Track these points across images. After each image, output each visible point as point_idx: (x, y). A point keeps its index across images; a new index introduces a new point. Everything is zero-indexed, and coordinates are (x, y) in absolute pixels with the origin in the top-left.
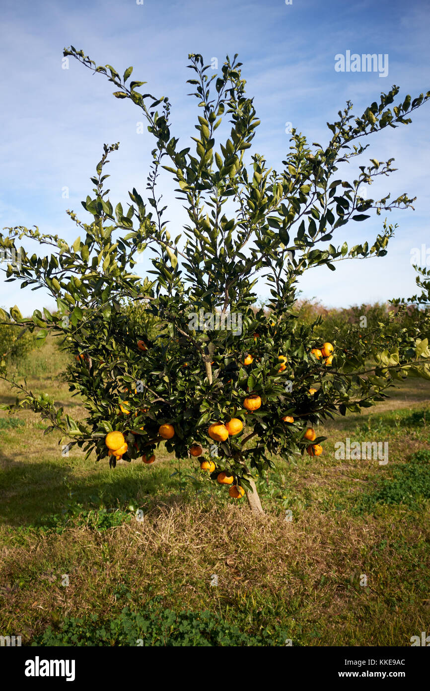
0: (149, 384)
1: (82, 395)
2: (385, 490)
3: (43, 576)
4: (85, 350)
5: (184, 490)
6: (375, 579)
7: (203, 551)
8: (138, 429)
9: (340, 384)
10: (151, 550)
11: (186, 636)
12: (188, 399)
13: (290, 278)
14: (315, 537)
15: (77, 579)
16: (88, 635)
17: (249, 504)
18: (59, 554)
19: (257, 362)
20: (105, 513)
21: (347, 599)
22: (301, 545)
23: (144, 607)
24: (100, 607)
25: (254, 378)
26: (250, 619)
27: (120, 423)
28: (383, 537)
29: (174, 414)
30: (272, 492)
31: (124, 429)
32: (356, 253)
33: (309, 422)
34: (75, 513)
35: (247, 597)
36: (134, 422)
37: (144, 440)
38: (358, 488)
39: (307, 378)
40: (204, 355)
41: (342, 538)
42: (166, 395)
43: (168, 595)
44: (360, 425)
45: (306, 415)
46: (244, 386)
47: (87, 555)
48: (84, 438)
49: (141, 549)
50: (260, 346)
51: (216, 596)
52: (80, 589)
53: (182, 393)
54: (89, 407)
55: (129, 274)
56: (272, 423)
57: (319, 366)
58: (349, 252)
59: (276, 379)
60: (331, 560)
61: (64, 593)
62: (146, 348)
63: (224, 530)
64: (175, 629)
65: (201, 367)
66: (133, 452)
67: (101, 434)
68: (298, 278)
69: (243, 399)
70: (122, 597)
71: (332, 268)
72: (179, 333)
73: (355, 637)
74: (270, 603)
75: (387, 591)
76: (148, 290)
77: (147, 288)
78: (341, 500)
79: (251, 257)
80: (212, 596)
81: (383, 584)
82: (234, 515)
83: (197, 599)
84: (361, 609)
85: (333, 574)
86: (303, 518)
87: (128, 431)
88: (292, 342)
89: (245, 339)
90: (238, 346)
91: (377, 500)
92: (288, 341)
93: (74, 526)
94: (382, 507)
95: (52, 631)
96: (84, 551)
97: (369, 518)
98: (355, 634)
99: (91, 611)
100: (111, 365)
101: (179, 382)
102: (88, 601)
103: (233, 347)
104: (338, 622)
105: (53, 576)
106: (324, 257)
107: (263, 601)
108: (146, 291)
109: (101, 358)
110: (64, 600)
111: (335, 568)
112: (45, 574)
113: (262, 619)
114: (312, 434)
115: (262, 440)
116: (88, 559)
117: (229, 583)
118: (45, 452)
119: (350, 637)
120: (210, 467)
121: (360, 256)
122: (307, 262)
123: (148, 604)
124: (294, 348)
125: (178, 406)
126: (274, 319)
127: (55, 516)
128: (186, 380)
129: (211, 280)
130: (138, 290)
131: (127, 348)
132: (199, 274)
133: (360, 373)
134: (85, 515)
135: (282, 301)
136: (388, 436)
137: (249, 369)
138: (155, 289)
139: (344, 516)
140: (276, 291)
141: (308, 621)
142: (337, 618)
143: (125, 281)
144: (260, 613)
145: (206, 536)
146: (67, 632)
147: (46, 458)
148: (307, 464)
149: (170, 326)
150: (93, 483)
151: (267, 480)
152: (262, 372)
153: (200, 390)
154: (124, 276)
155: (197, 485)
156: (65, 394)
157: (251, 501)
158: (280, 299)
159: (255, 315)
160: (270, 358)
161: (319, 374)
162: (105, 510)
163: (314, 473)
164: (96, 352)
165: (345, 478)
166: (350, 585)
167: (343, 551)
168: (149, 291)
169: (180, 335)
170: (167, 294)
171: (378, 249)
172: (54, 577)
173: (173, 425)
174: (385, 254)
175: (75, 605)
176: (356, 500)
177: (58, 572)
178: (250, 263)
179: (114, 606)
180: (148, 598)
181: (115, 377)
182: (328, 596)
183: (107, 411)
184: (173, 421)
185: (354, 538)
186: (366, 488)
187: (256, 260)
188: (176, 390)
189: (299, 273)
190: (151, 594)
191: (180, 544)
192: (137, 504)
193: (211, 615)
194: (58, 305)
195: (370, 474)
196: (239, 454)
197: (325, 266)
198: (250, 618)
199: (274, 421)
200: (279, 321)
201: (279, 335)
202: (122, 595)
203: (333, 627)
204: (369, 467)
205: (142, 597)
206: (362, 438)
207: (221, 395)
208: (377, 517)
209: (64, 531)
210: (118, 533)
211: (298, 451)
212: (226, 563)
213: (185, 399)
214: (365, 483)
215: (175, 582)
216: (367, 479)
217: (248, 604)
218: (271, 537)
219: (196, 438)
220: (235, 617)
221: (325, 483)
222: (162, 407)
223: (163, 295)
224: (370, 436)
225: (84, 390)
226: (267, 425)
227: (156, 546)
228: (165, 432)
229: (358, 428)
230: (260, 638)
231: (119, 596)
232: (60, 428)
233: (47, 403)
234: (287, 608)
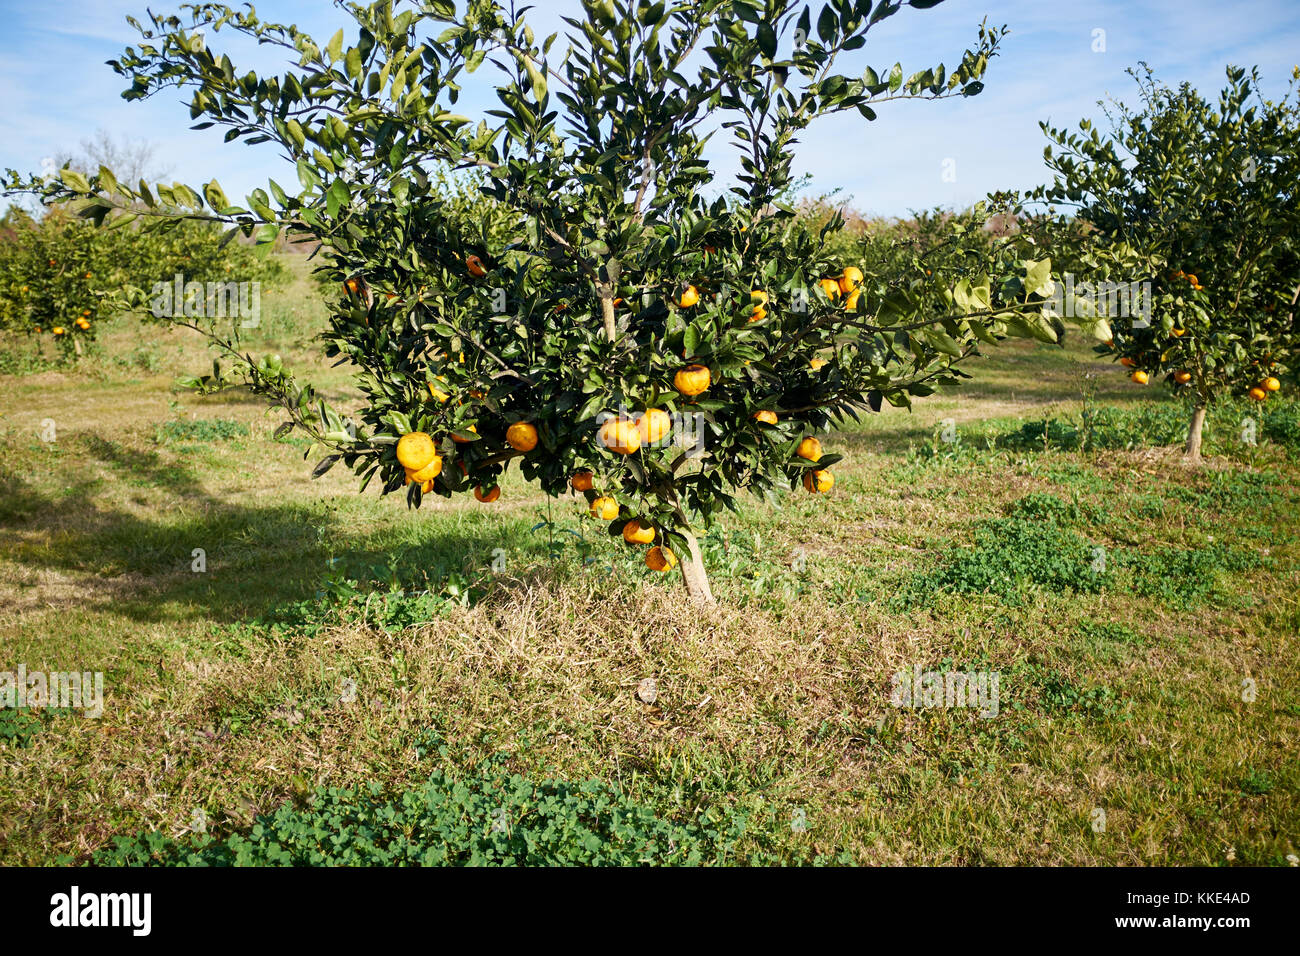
0: (488, 341)
1: (353, 363)
2: (957, 566)
3: (275, 712)
4: (357, 270)
5: (559, 557)
6: (926, 727)
7: (592, 672)
8: (463, 430)
9: (871, 348)
10: (489, 667)
11: (550, 822)
12: (567, 374)
13: (780, 134)
14: (815, 651)
15: (343, 718)
16: (362, 817)
17: (685, 584)
18: (308, 672)
19: (708, 302)
20: (400, 598)
21: (868, 763)
22: (784, 664)
23: (473, 771)
24: (387, 770)
25: (698, 332)
26: (677, 796)
27: (428, 416)
28: (947, 652)
29: (538, 403)
30: (734, 565)
31: (435, 429)
32: (919, 86)
33: (808, 425)
34: (341, 598)
35: (674, 756)
36: (454, 416)
37: (477, 453)
38: (905, 563)
39: (807, 334)
40: (599, 285)
41: (867, 653)
42: (522, 365)
43: (520, 750)
44: (918, 445)
45: (802, 410)
46: (676, 346)
47: (364, 676)
48: (358, 448)
49: (471, 666)
50: (714, 269)
51: (613, 754)
52: (349, 737)
53: (555, 361)
54: (367, 386)
55: (448, 112)
56: (732, 423)
57: (832, 311)
58: (904, 82)
59: (742, 335)
60: (842, 693)
61: (318, 743)
62: (483, 270)
63: (634, 633)
64: (530, 809)
65: (594, 310)
66: (456, 480)
67: (388, 438)
68: (797, 134)
69: (674, 371)
70: (430, 752)
71: (870, 115)
72: (549, 236)
73: (877, 827)
74: (718, 768)
75: (946, 748)
76: (485, 146)
77: (484, 142)
78: (869, 584)
79: (698, 82)
80: (607, 754)
81: (940, 736)
82: (656, 604)
83: (577, 759)
84: (893, 780)
85: (844, 718)
86: (792, 614)
87: (442, 433)
88: (780, 264)
89: (683, 253)
90: (671, 270)
91: (941, 584)
92: (772, 263)
93: (339, 623)
94: (949, 598)
95: (294, 810)
96: (358, 669)
97: (922, 616)
98: (877, 822)
99: (370, 776)
100: (410, 301)
101: (548, 339)
102: (363, 759)
103: (659, 271)
104: (847, 803)
105: (296, 712)
106: (853, 92)
107: (705, 765)
108: (482, 149)
109: (390, 286)
110: (317, 755)
111: (849, 707)
112: (281, 709)
113: (700, 796)
114: (814, 450)
115: (713, 458)
116: (366, 683)
117: (641, 731)
118: (288, 488)
119: (867, 829)
120: (609, 509)
121: (927, 92)
122: (818, 100)
123: (480, 766)
124: (783, 277)
125: (546, 386)
126: (744, 216)
127: (303, 604)
128: (562, 336)
129: (616, 131)
130: (466, 147)
131: (445, 270)
132: (592, 119)
133: (911, 327)
134: (361, 601)
135: (763, 180)
136: (972, 466)
137: (689, 314)
138: (499, 144)
139: (872, 613)
140: (753, 160)
141: (788, 800)
142: (845, 795)
143: (437, 125)
144: (697, 786)
145: (598, 642)
146: (321, 812)
147: (289, 498)
148: (807, 515)
149: (531, 222)
150: (382, 545)
151: (726, 543)
152: (716, 320)
153: (587, 353)
154: (435, 116)
155: (584, 547)
156: (332, 378)
157: (688, 578)
158: (761, 177)
159: (708, 208)
160: (735, 294)
161: (830, 328)
162: (401, 593)
163: (820, 533)
164: (379, 274)
165: (879, 543)
166: (876, 738)
167: (865, 677)
168: (488, 149)
169: (551, 241)
170: (525, 156)
171: (963, 81)
172: (299, 716)
173: (534, 424)
174: (980, 91)
175: (338, 766)
176: (900, 584)
177: (306, 706)
178: (697, 94)
179: (414, 770)
180: (482, 757)
181: (419, 325)
182: (830, 756)
183: (400, 395)
184: (535, 415)
185: (889, 653)
186: (921, 563)
187: (708, 89)
188: (543, 354)
189: (800, 124)
190: (488, 749)
191: (546, 659)
192: (464, 582)
193: (600, 787)
194: (299, 174)
195: (928, 536)
196: (666, 486)
197: (854, 111)
198: (677, 794)
199: (738, 419)
200: (757, 220)
201: (755, 248)
202: (431, 750)
203: (837, 811)
204: (930, 523)
205: (469, 754)
206: (919, 469)
207: (630, 364)
208: (937, 615)
209: (321, 632)
210: (426, 635)
211: (784, 482)
212: (637, 696)
213: (559, 372)
214: (919, 553)
215: (535, 727)
216: (924, 545)
217: (674, 770)
218: (727, 648)
219: (581, 452)
220: (649, 792)
221: (840, 551)
222: (515, 388)
223: (516, 158)
224: (936, 465)
225: (357, 353)
226: (724, 428)
227: (501, 662)
228: (519, 437)
229: (913, 451)
230: (695, 828)
231: (424, 752)
232: (307, 426)
233: (277, 374)
234: (750, 778)
